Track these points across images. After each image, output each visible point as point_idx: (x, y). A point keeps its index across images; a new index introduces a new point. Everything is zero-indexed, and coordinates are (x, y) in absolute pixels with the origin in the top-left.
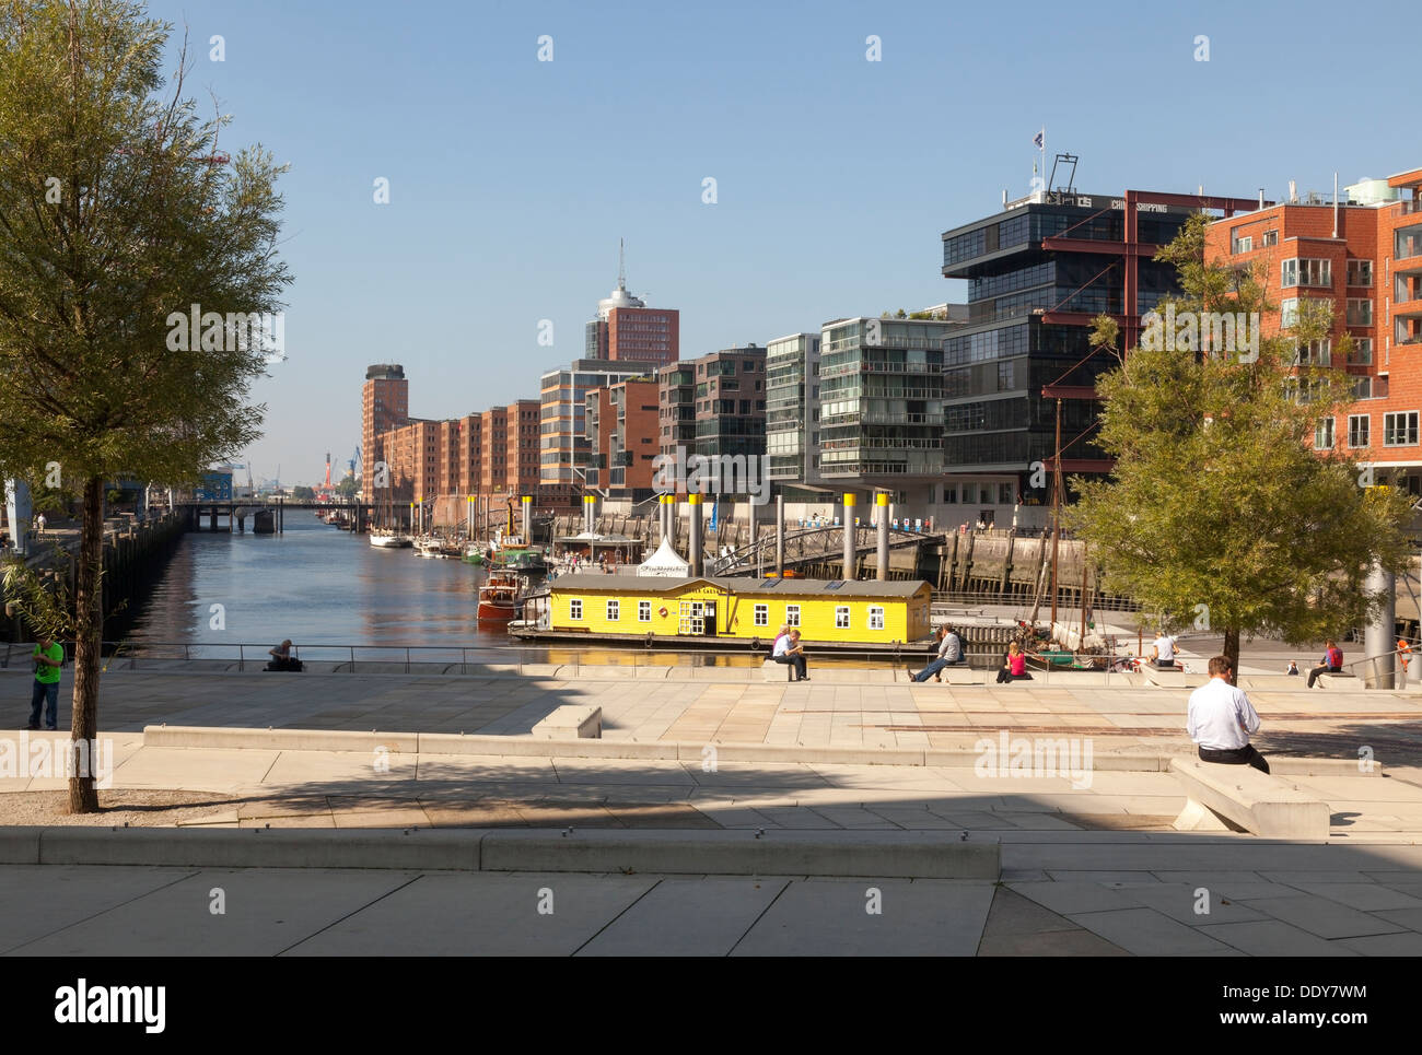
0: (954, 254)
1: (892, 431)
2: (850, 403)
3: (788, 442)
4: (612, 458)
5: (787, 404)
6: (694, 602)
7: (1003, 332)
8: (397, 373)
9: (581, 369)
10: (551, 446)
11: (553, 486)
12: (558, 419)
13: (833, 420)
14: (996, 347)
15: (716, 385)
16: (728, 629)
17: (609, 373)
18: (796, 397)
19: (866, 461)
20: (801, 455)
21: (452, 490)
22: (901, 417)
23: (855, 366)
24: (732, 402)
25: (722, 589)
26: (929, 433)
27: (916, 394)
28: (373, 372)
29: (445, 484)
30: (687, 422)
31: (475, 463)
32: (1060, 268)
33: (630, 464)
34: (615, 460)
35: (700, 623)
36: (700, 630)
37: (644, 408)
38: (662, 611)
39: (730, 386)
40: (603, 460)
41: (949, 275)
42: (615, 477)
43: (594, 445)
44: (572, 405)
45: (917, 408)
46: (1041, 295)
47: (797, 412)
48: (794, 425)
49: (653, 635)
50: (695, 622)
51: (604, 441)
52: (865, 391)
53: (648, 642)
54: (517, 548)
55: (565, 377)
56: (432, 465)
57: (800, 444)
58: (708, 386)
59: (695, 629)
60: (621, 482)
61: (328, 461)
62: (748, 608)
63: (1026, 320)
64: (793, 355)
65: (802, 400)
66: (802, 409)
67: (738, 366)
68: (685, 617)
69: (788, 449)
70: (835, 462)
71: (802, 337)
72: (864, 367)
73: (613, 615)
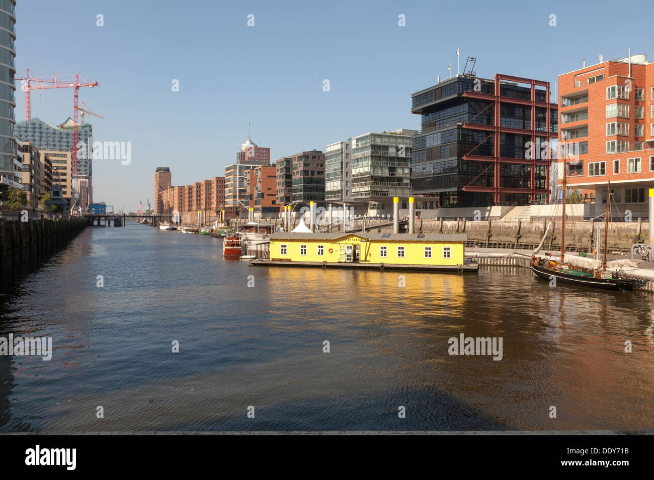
0: (418, 103)
1: (382, 179)
2: (366, 168)
3: (335, 185)
4: (255, 195)
5: (335, 170)
6: (347, 245)
7: (443, 133)
8: (167, 170)
9: (241, 164)
10: (229, 192)
11: (231, 207)
12: (232, 182)
13: (357, 175)
14: (440, 140)
15: (302, 165)
16: (366, 259)
17: (251, 166)
18: (340, 167)
19: (372, 191)
20: (342, 190)
21: (190, 210)
22: (386, 173)
23: (368, 152)
24: (308, 171)
25: (362, 238)
26: (396, 180)
27: (392, 164)
28: (159, 170)
29: (187, 208)
30: (288, 180)
31: (199, 200)
32: (470, 105)
33: (263, 198)
34: (256, 196)
35: (350, 256)
36: (350, 259)
37: (268, 176)
38: (330, 250)
39: (307, 165)
40: (251, 197)
41: (414, 112)
42: (256, 203)
43: (247, 191)
44: (238, 177)
45: (392, 170)
46: (459, 118)
47: (340, 173)
48: (338, 178)
49: (326, 262)
50: (348, 256)
51: (252, 190)
52: (372, 163)
53: (324, 266)
54: (224, 228)
55: (235, 167)
56: (181, 202)
57: (341, 186)
58: (298, 166)
59: (348, 259)
60: (259, 204)
61: (141, 204)
62: (376, 248)
63: (456, 127)
64: (339, 150)
65: (342, 168)
66: (342, 172)
67: (310, 158)
68: (343, 253)
69: (335, 188)
70: (358, 192)
71: (342, 143)
72: (372, 153)
73: (304, 252)
